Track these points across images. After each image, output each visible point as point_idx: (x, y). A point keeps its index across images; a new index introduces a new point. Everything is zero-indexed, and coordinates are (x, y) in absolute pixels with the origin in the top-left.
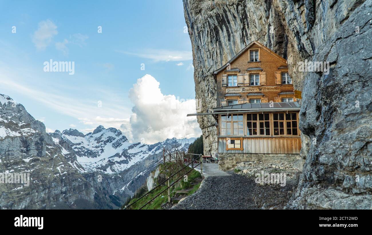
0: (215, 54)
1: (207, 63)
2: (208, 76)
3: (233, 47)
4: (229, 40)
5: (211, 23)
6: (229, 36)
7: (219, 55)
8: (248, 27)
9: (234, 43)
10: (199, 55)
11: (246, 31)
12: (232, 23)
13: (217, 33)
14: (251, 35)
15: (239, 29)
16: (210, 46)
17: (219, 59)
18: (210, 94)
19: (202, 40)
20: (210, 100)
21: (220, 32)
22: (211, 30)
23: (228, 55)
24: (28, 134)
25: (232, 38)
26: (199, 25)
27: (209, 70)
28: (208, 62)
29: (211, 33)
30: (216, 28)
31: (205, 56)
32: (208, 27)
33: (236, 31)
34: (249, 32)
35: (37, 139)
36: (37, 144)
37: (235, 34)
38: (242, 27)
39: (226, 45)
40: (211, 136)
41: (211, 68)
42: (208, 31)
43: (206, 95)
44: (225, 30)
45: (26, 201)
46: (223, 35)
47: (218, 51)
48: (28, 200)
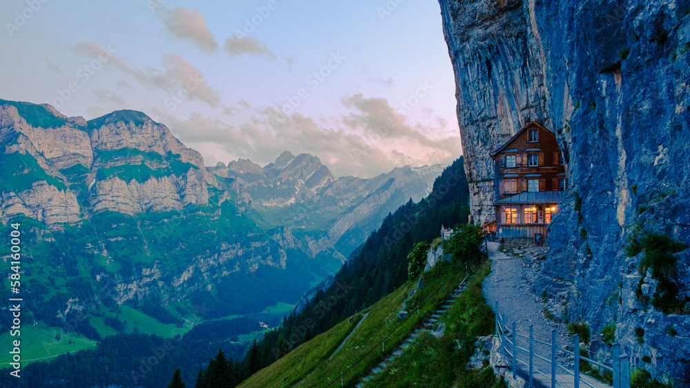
0: (488, 94)
1: (476, 105)
2: (478, 120)
3: (510, 87)
4: (506, 79)
5: (482, 55)
6: (506, 73)
7: (492, 96)
8: (530, 65)
9: (513, 83)
10: (466, 93)
11: (527, 70)
12: (510, 58)
13: (490, 68)
14: (533, 76)
15: (518, 66)
16: (480, 83)
17: (492, 101)
18: (480, 142)
19: (470, 75)
20: (481, 149)
21: (494, 67)
22: (482, 64)
23: (504, 96)
25: (509, 77)
26: (466, 56)
27: (480, 114)
28: (478, 103)
29: (482, 67)
30: (488, 62)
31: (475, 95)
32: (478, 60)
33: (515, 68)
34: (531, 72)
36: (193, 185)
37: (513, 71)
38: (522, 63)
39: (501, 84)
40: (481, 193)
41: (482, 112)
42: (478, 65)
43: (475, 143)
44: (500, 65)
45: (189, 271)
46: (498, 70)
47: (492, 91)
48: (191, 269)
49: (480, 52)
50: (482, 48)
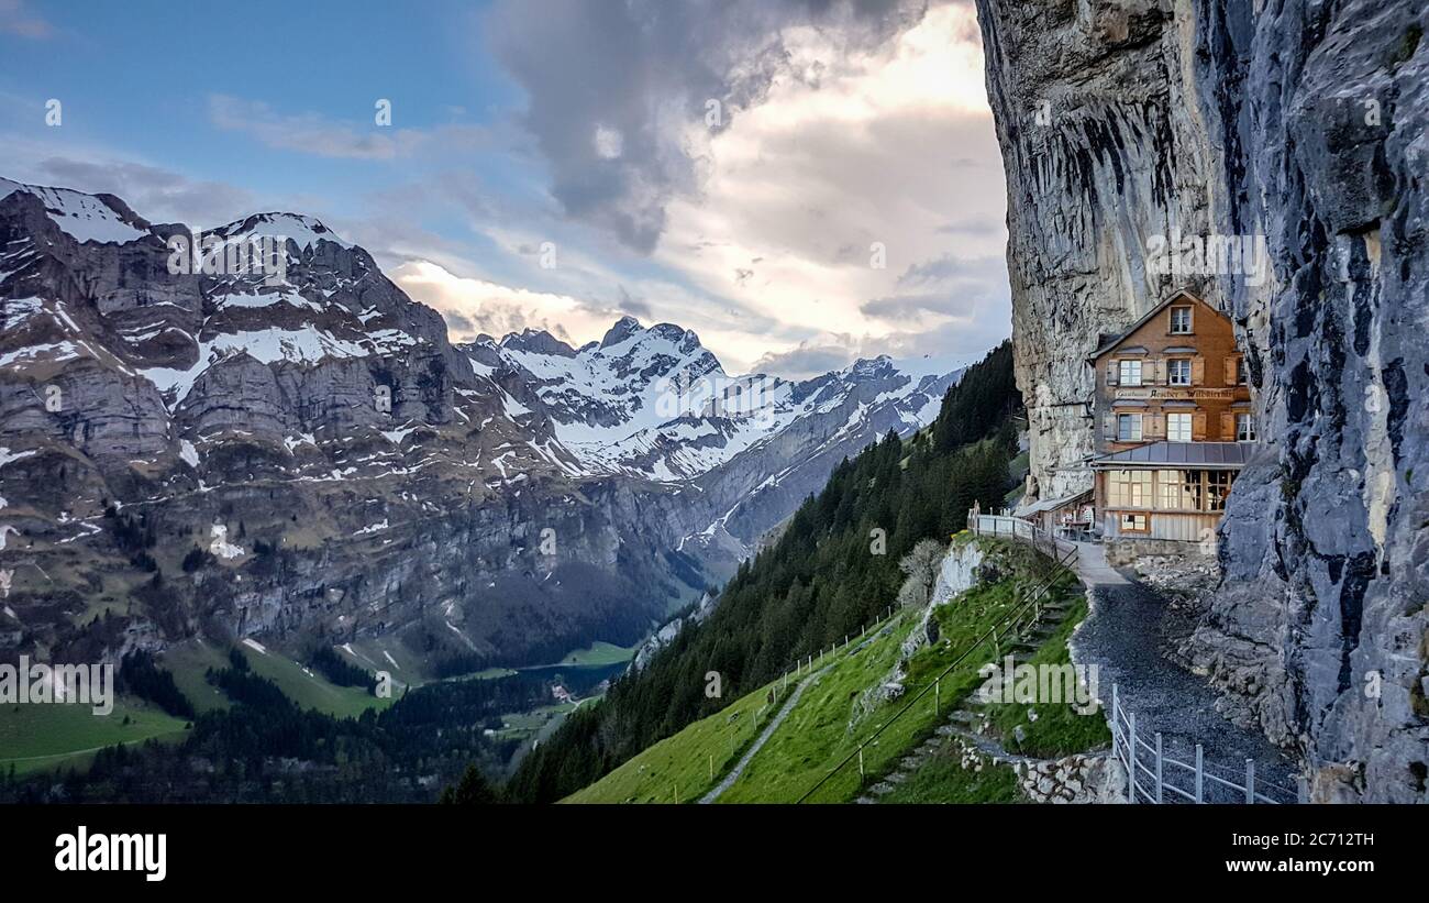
0: (1079, 222)
1: (1052, 244)
2: (1054, 277)
3: (1130, 209)
4: (1120, 190)
5: (1070, 139)
6: (1120, 179)
7: (1089, 227)
8: (1174, 165)
9: (1135, 200)
10: (1031, 218)
11: (1168, 174)
12: (1130, 147)
13: (1087, 167)
14: (1181, 188)
15: (1148, 165)
16: (1064, 197)
17: (1089, 238)
18: (1058, 323)
19: (1042, 182)
20: (1058, 338)
21: (1096, 164)
22: (1070, 158)
23: (1116, 229)
24: (393, 348)
25: (1127, 186)
26: (1035, 140)
27: (1059, 264)
28: (1058, 241)
29: (1067, 165)
30: (1083, 153)
31: (1049, 224)
32: (1062, 150)
33: (1141, 169)
34: (1176, 181)
35: (422, 367)
36: (423, 382)
37: (1136, 175)
38: (1157, 160)
39: (1110, 202)
40: (1057, 431)
41: (1064, 259)
42: (1060, 161)
43: (1047, 323)
44: (1109, 161)
45: (402, 570)
46: (1103, 175)
47: (1089, 217)
48: (407, 564)
49: (1066, 132)
50: (1071, 125)
